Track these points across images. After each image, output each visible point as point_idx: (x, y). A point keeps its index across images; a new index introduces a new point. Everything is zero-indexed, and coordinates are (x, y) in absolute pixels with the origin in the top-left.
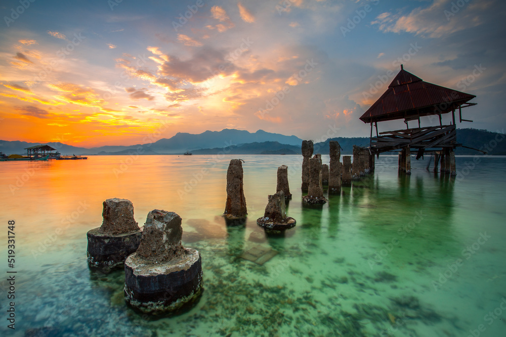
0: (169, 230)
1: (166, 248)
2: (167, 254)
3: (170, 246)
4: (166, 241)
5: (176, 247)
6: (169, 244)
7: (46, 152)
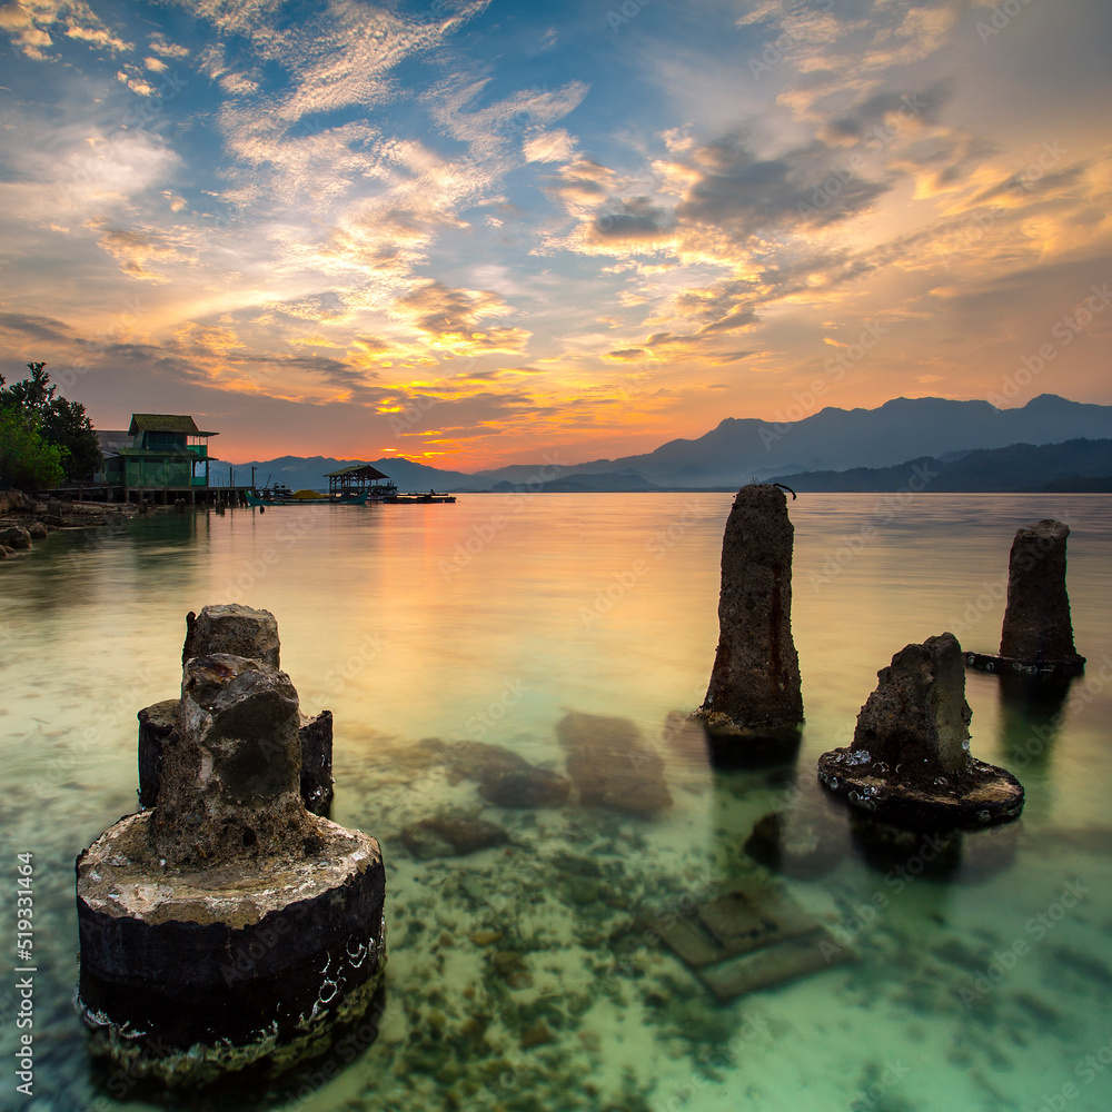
0: (228, 746)
1: (213, 812)
2: (213, 839)
3: (230, 810)
4: (213, 786)
5: (262, 819)
6: (227, 802)
7: (367, 483)
